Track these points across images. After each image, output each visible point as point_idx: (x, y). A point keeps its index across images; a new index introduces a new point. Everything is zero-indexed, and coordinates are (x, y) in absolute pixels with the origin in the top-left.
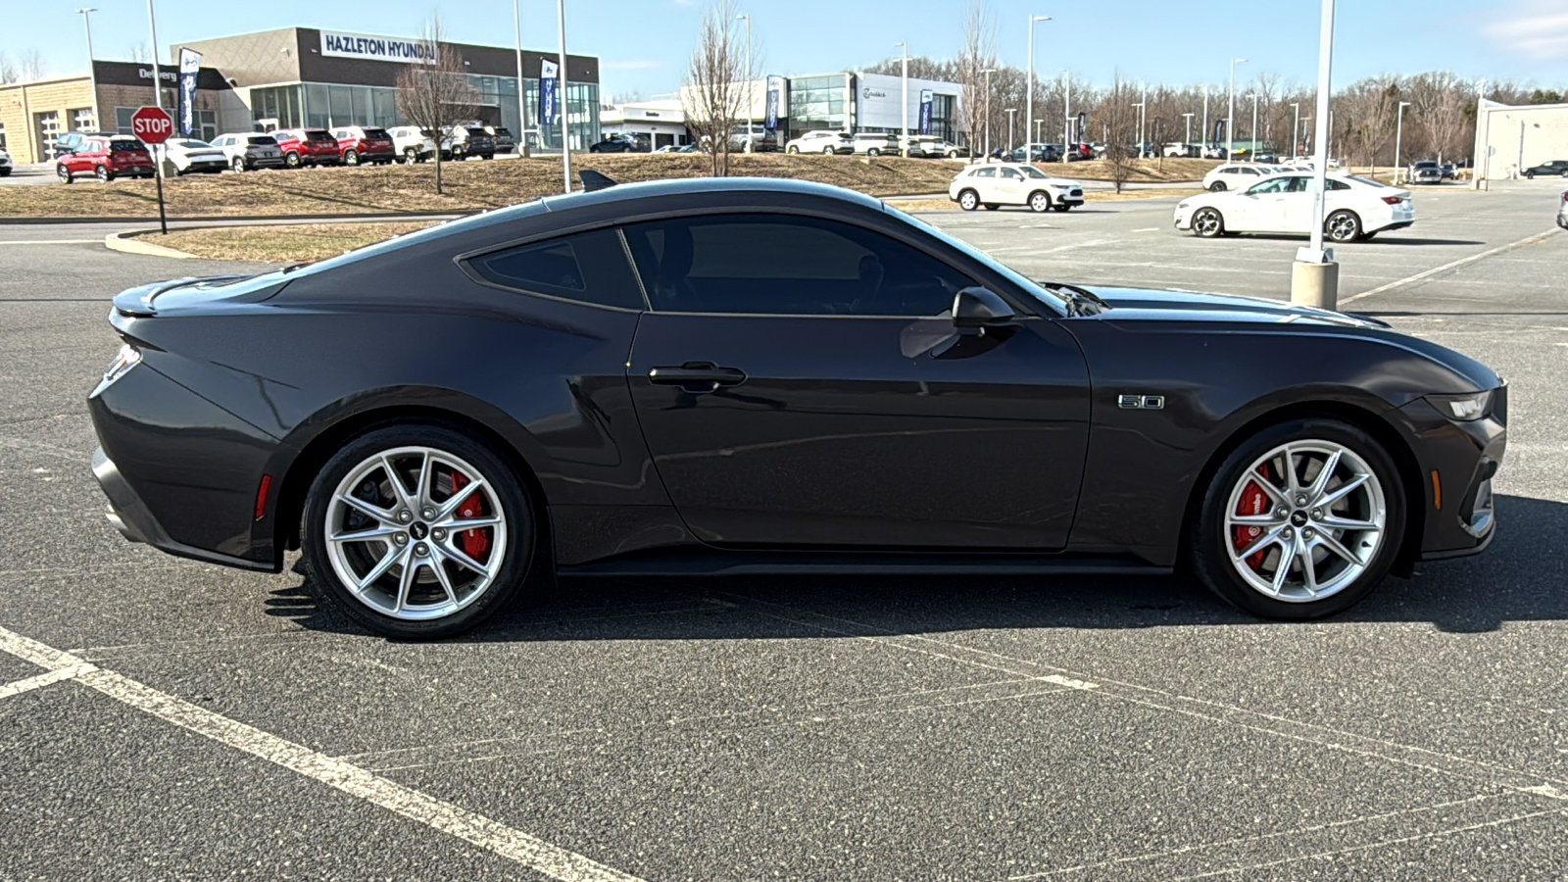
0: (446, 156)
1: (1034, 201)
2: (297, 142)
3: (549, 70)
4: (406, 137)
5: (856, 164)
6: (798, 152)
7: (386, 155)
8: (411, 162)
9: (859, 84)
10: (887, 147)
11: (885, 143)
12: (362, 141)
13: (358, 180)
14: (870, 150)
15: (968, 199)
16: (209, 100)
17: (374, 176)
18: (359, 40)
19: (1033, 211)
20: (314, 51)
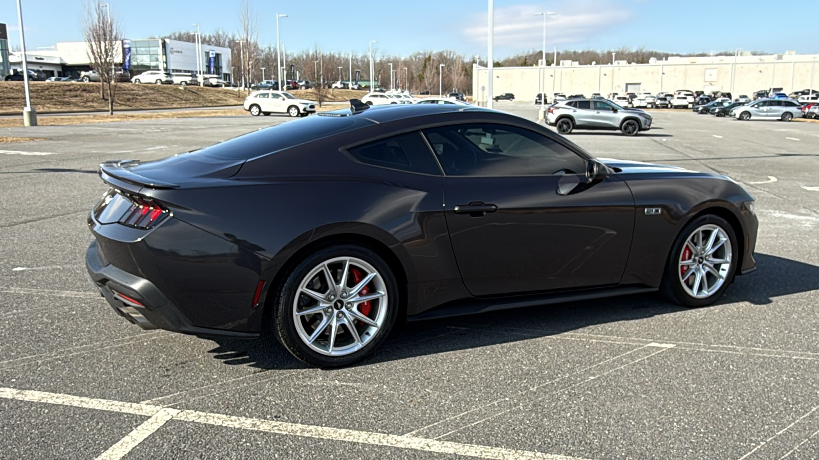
1: (291, 111)
5: (176, 90)
6: (140, 83)
9: (167, 45)
10: (191, 81)
11: (190, 78)
14: (182, 82)
15: (255, 110)
19: (290, 116)
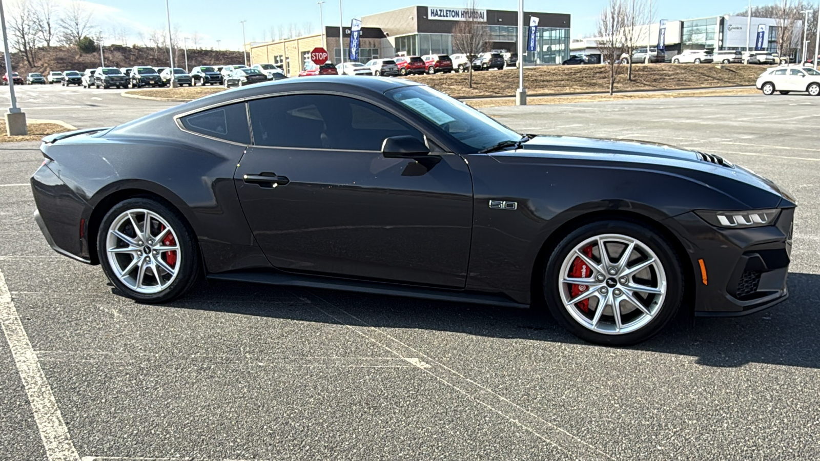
0: (477, 68)
1: (811, 89)
2: (406, 62)
3: (534, 21)
4: (459, 59)
5: (713, 68)
6: (679, 63)
7: (449, 69)
8: (461, 72)
9: (725, 22)
10: (735, 58)
11: (734, 56)
12: (437, 62)
13: (431, 81)
14: (724, 60)
15: (768, 89)
16: (376, 44)
17: (440, 79)
18: (447, 11)
19: (810, 95)
20: (425, 17)
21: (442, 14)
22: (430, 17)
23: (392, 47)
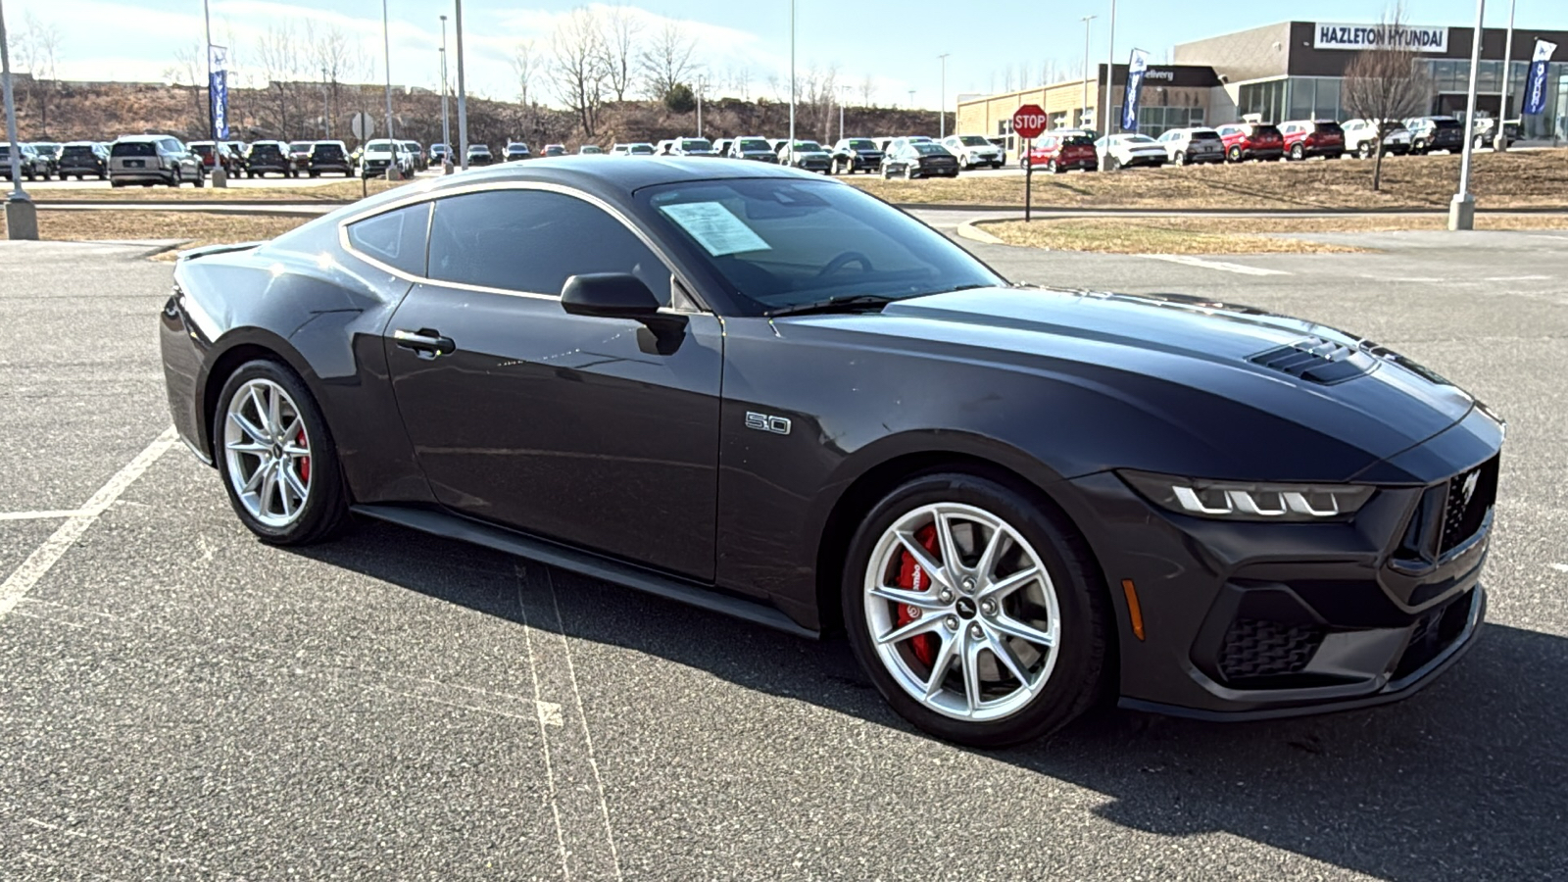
0: (1400, 149)
2: (1243, 135)
3: (1542, 51)
4: (1357, 132)
7: (1336, 150)
8: (1363, 156)
12: (1311, 135)
13: (1290, 175)
16: (1201, 98)
17: (1310, 171)
18: (1357, 30)
20: (1306, 44)
21: (1346, 38)
22: (1318, 44)
23: (1232, 103)
